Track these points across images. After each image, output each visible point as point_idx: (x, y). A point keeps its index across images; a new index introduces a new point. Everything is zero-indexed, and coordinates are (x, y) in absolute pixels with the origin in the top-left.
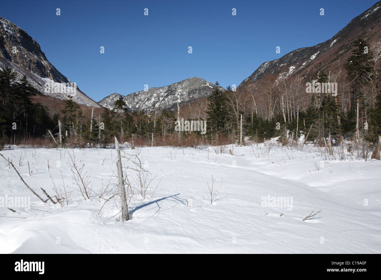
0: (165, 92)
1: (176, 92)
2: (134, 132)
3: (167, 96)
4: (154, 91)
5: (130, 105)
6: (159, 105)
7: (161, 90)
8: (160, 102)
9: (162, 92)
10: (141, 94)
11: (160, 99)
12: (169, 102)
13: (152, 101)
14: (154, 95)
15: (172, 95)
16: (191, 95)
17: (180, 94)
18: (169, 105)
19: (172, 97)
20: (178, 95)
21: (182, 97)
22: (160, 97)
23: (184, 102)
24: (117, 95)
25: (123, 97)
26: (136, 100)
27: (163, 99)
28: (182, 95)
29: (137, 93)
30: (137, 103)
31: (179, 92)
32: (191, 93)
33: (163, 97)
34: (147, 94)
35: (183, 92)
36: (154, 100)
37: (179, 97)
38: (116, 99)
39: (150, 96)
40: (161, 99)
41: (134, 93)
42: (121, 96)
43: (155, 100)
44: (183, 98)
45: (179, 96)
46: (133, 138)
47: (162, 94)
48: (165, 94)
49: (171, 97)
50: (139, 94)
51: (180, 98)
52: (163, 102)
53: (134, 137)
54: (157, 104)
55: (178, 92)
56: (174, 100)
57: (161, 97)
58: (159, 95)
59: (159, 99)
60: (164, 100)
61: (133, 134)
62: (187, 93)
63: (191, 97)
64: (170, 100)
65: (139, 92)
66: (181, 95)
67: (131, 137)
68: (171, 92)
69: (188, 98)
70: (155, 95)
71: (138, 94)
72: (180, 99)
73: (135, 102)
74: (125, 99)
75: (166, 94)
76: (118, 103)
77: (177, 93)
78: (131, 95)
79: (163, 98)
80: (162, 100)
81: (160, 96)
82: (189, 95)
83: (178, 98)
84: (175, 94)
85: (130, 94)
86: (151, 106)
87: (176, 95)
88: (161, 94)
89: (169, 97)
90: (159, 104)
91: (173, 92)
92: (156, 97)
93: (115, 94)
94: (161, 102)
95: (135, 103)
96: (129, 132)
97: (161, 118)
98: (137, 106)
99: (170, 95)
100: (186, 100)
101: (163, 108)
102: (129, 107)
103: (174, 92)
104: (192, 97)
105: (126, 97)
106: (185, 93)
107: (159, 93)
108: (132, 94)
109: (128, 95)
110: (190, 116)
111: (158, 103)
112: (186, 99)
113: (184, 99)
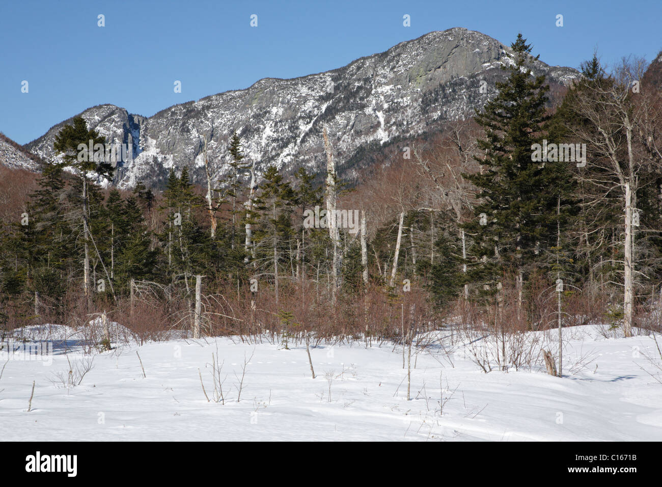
0: (322, 99)
1: (370, 98)
2: (137, 273)
3: (330, 114)
4: (272, 93)
5: (170, 157)
6: (296, 156)
7: (304, 90)
8: (299, 141)
9: (305, 100)
10: (217, 106)
11: (297, 128)
12: (339, 139)
13: (264, 136)
14: (274, 110)
15: (351, 109)
16: (435, 110)
17: (386, 106)
18: (339, 154)
19: (353, 118)
20: (379, 108)
21: (393, 120)
22: (301, 122)
23: (405, 139)
24: (113, 113)
25: (136, 120)
26: (194, 133)
27: (311, 130)
28: (395, 109)
29: (199, 105)
30: (200, 147)
31: (382, 98)
32: (436, 100)
33: (310, 117)
34: (243, 108)
35: (397, 97)
36: (271, 134)
37: (382, 120)
38: (108, 129)
39: (256, 116)
40: (304, 128)
41: (184, 105)
42: (131, 118)
43: (277, 131)
44: (399, 124)
45: (380, 114)
46: (133, 297)
47: (309, 106)
48: (318, 108)
49: (349, 119)
50: (208, 108)
51: (387, 121)
52: (312, 142)
53: (138, 295)
54: (286, 151)
55: (377, 95)
56: (358, 133)
57: (303, 118)
58: (296, 111)
59: (294, 128)
60: (314, 131)
61: (132, 283)
62: (416, 100)
63: (435, 117)
64: (344, 133)
65: (208, 98)
66: (389, 110)
67: (127, 293)
68: (347, 98)
69: (422, 125)
70: (277, 111)
71: (203, 109)
72: (388, 129)
73: (188, 142)
74: (146, 130)
75: (324, 107)
76: (69, 141)
77: (374, 102)
78: (174, 113)
79: (310, 125)
80: (307, 134)
81: (301, 117)
82: (424, 111)
83: (379, 123)
84: (363, 107)
85: (170, 109)
86: (259, 159)
87: (369, 111)
88: (304, 108)
89: (337, 117)
90: (293, 152)
91: (354, 95)
92: (280, 121)
93: (100, 107)
94: (303, 141)
95: (190, 150)
96: (115, 271)
97: (261, 208)
98: (200, 162)
99: (343, 109)
100: (412, 132)
101: (312, 168)
102: (165, 166)
103: (362, 99)
104: (441, 118)
105: (151, 121)
106: (406, 101)
107: (294, 100)
108: (174, 106)
109: (161, 114)
110: (419, 201)
111: (291, 145)
112: (413, 128)
113: (404, 127)
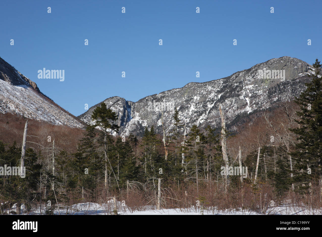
0: (219, 92)
1: (242, 91)
2: (130, 178)
3: (222, 99)
4: (194, 89)
5: (145, 121)
6: (206, 120)
7: (210, 88)
8: (207, 113)
9: (210, 92)
10: (168, 96)
11: (207, 106)
12: (227, 111)
13: (191, 110)
14: (195, 98)
15: (233, 97)
16: (275, 96)
17: (250, 95)
18: (227, 119)
19: (234, 101)
20: (247, 96)
21: (254, 102)
22: (208, 103)
23: (260, 111)
24: (118, 101)
25: (129, 103)
27: (213, 107)
28: (254, 96)
29: (159, 96)
30: (160, 116)
31: (248, 91)
32: (275, 92)
33: (213, 101)
34: (180, 97)
35: (256, 90)
36: (194, 109)
37: (248, 102)
38: (116, 108)
39: (187, 101)
40: (210, 106)
41: (152, 96)
42: (127, 102)
43: (197, 108)
44: (257, 104)
45: (247, 99)
46: (128, 189)
47: (212, 95)
48: (217, 96)
49: (232, 102)
50: (164, 97)
51: (251, 102)
52: (214, 113)
53: (130, 188)
54: (201, 117)
55: (246, 90)
56: (237, 108)
57: (209, 101)
58: (206, 98)
59: (205, 106)
60: (215, 108)
61: (128, 182)
62: (265, 92)
63: (275, 100)
64: (230, 108)
65: (163, 92)
66: (252, 97)
67: (125, 187)
68: (231, 91)
69: (268, 104)
70: (196, 98)
71: (161, 98)
72: (251, 106)
73: (154, 114)
74: (134, 108)
75: (219, 96)
76: (98, 114)
77: (244, 93)
78: (147, 100)
79: (213, 105)
80: (211, 109)
81: (208, 101)
82: (269, 97)
83: (247, 103)
84: (239, 96)
85: (145, 98)
86: (188, 122)
87: (242, 97)
88: (210, 96)
89: (226, 101)
90: (205, 118)
91: (234, 90)
92: (198, 103)
93: (113, 98)
94: (209, 113)
95: (155, 117)
96: (119, 177)
97: (189, 145)
98: (160, 123)
99: (229, 97)
100: (263, 107)
101: (214, 125)
102: (143, 125)
103: (238, 92)
104: (278, 100)
105: (136, 104)
106: (260, 92)
107: (205, 93)
108: (147, 97)
109: (141, 101)
110: (268, 141)
111: (203, 115)
112: (264, 106)
113: (259, 105)
